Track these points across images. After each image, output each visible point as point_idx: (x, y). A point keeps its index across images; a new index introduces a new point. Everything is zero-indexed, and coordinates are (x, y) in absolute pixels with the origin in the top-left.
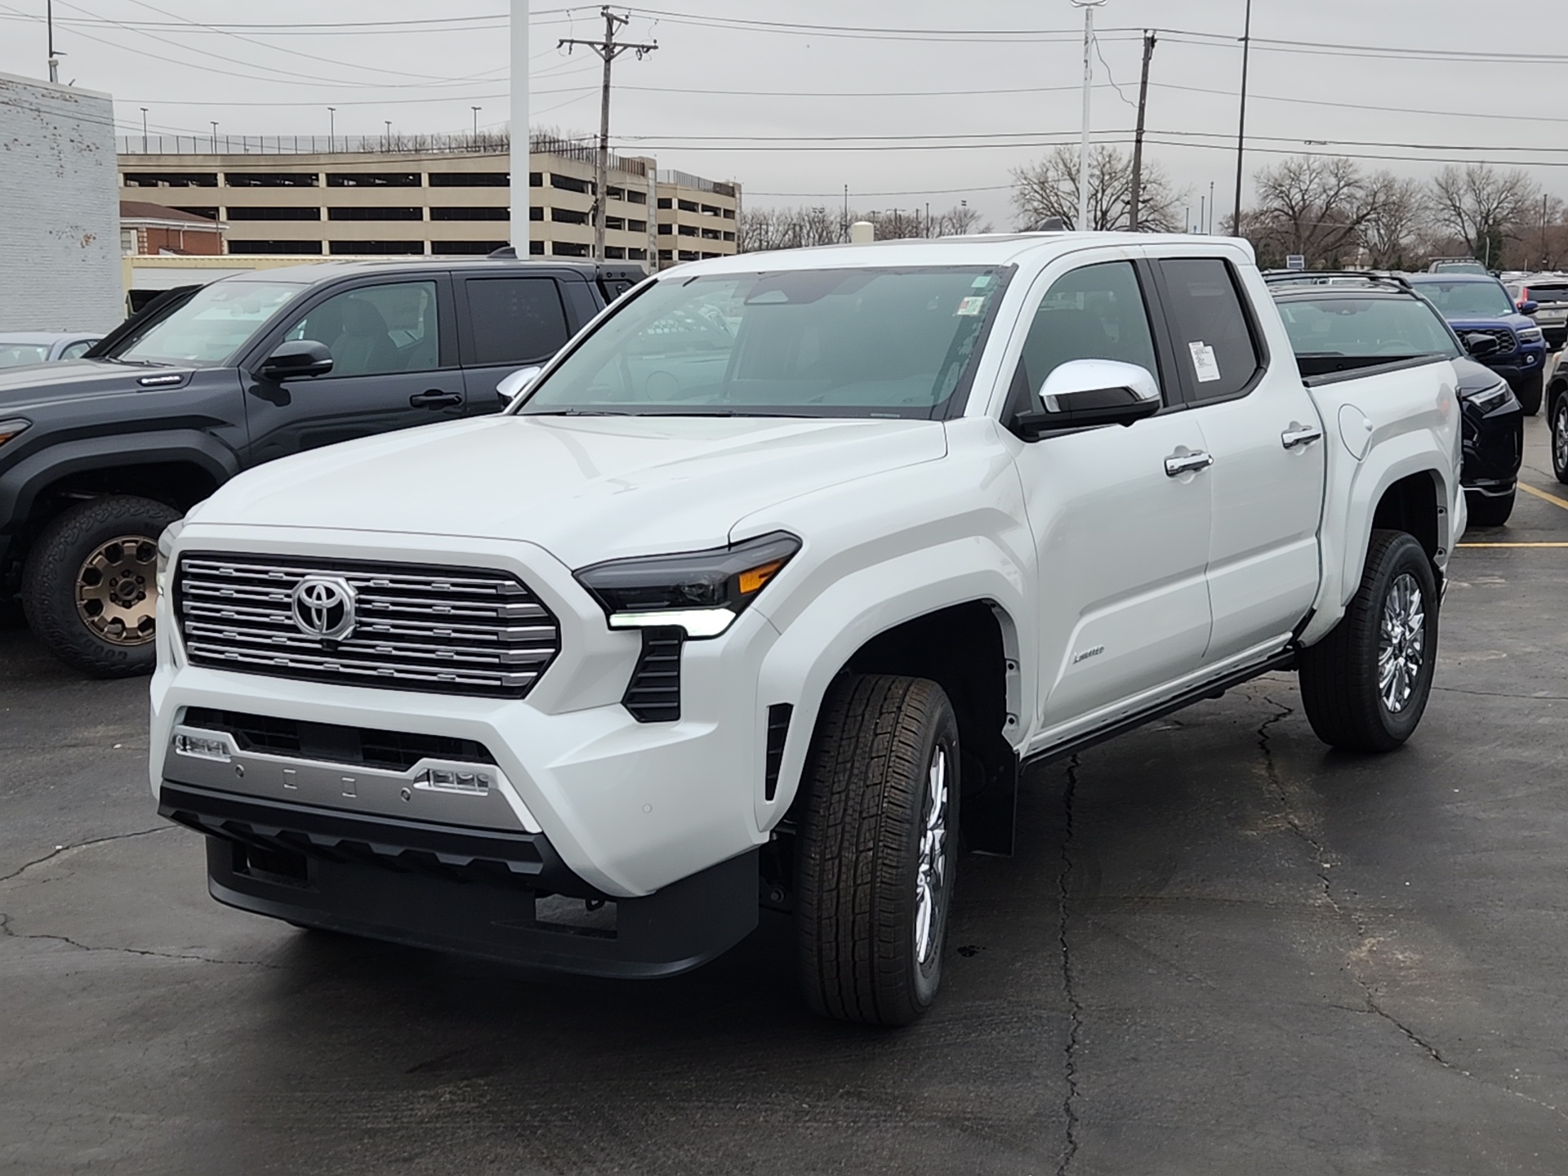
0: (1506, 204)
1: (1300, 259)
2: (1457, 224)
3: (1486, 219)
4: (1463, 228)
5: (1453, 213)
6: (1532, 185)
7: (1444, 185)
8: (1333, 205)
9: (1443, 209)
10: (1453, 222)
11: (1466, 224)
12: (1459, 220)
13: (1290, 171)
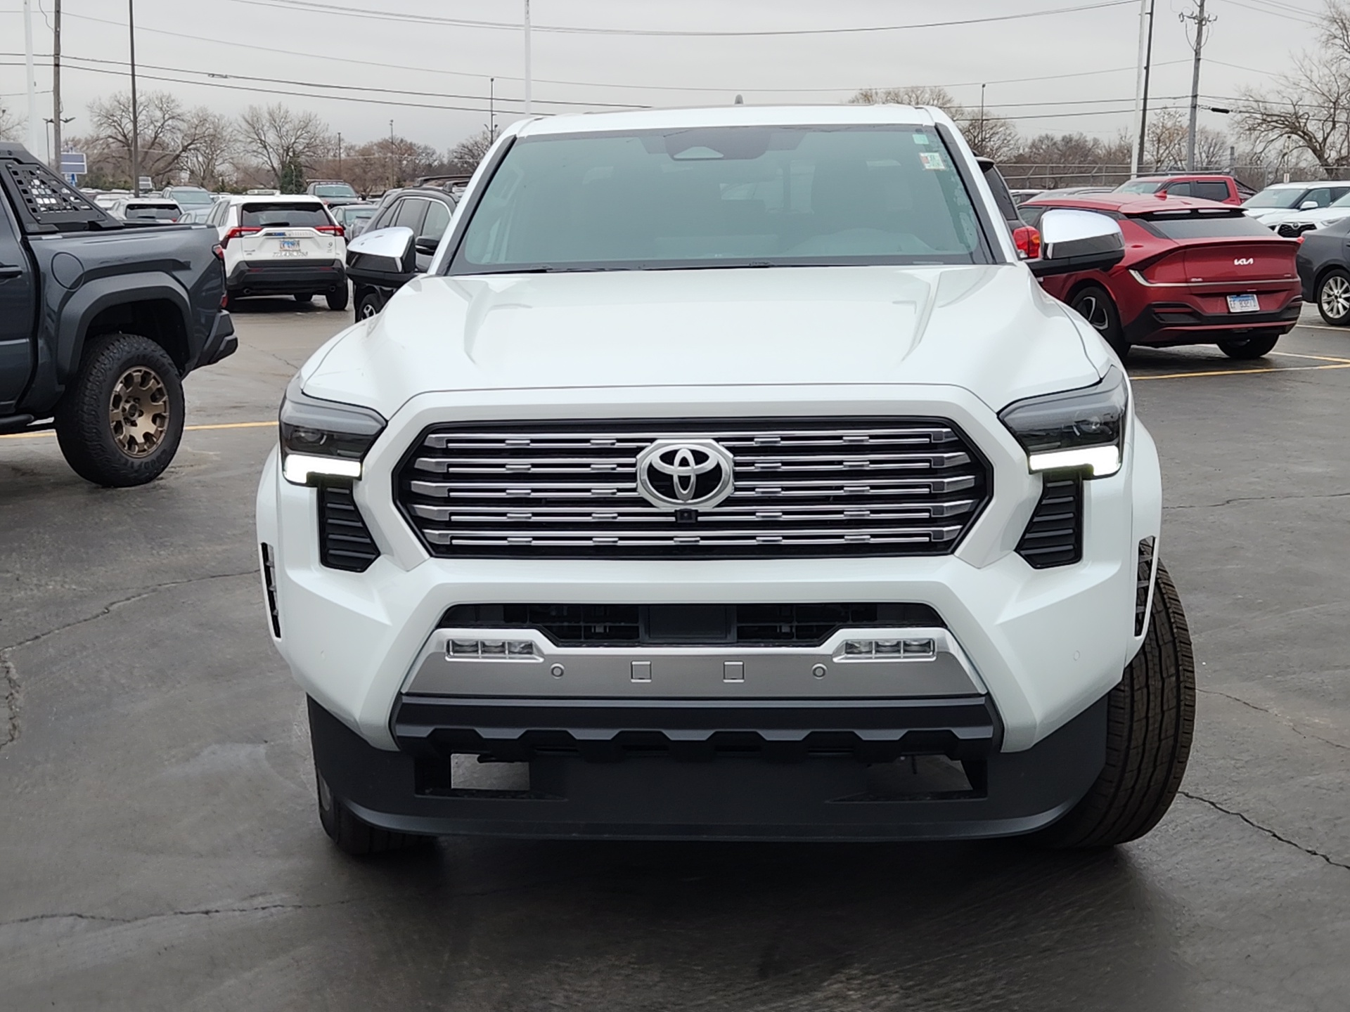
0: (301, 140)
1: (148, 181)
2: (264, 155)
3: (287, 151)
4: (269, 158)
5: (260, 145)
6: (322, 125)
7: (250, 122)
8: (161, 135)
9: (251, 142)
10: (261, 153)
11: (271, 156)
12: (265, 151)
13: (120, 104)
